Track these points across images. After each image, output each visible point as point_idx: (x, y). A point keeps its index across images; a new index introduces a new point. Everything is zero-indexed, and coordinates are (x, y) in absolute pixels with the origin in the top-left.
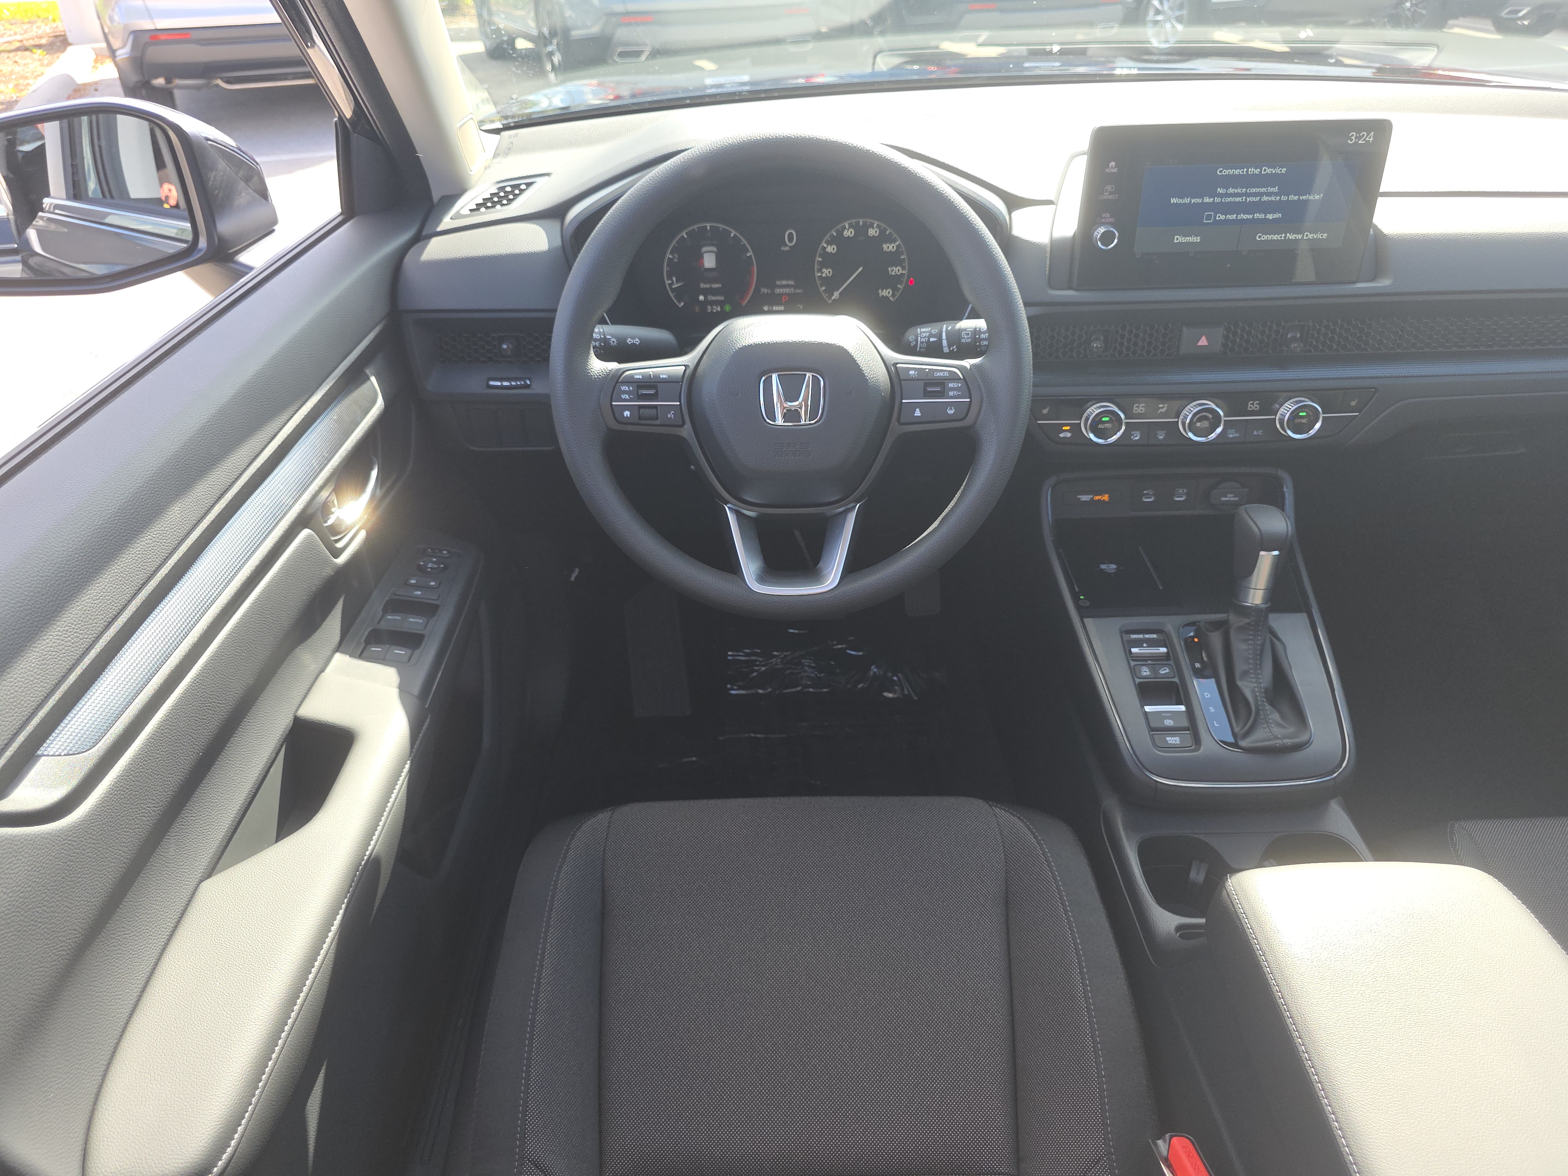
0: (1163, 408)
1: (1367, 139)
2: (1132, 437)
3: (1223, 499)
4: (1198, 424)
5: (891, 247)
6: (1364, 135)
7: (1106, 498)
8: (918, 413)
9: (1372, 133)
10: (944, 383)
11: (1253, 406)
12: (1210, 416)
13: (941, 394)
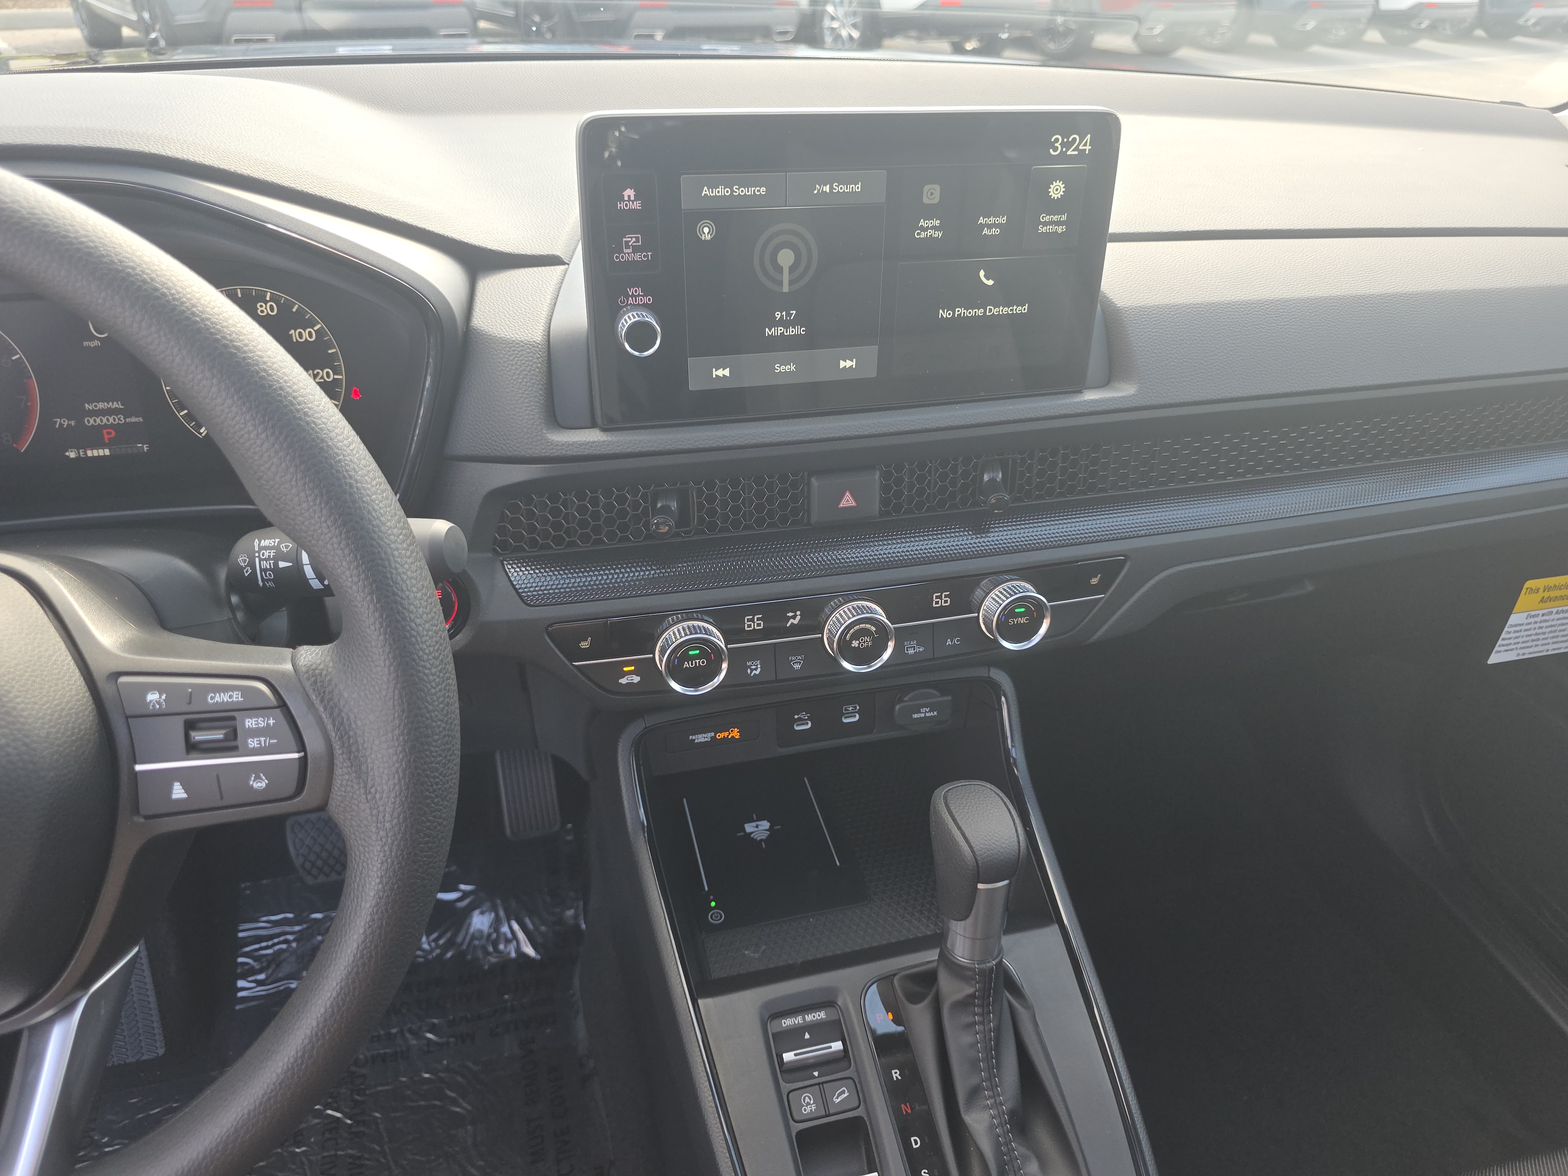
0: (794, 617)
1: (1081, 147)
2: (749, 671)
3: (915, 716)
4: (855, 644)
5: (305, 335)
6: (1075, 139)
7: (735, 733)
8: (178, 792)
9: (1089, 136)
10: (233, 718)
11: (941, 600)
12: (873, 629)
13: (229, 746)
